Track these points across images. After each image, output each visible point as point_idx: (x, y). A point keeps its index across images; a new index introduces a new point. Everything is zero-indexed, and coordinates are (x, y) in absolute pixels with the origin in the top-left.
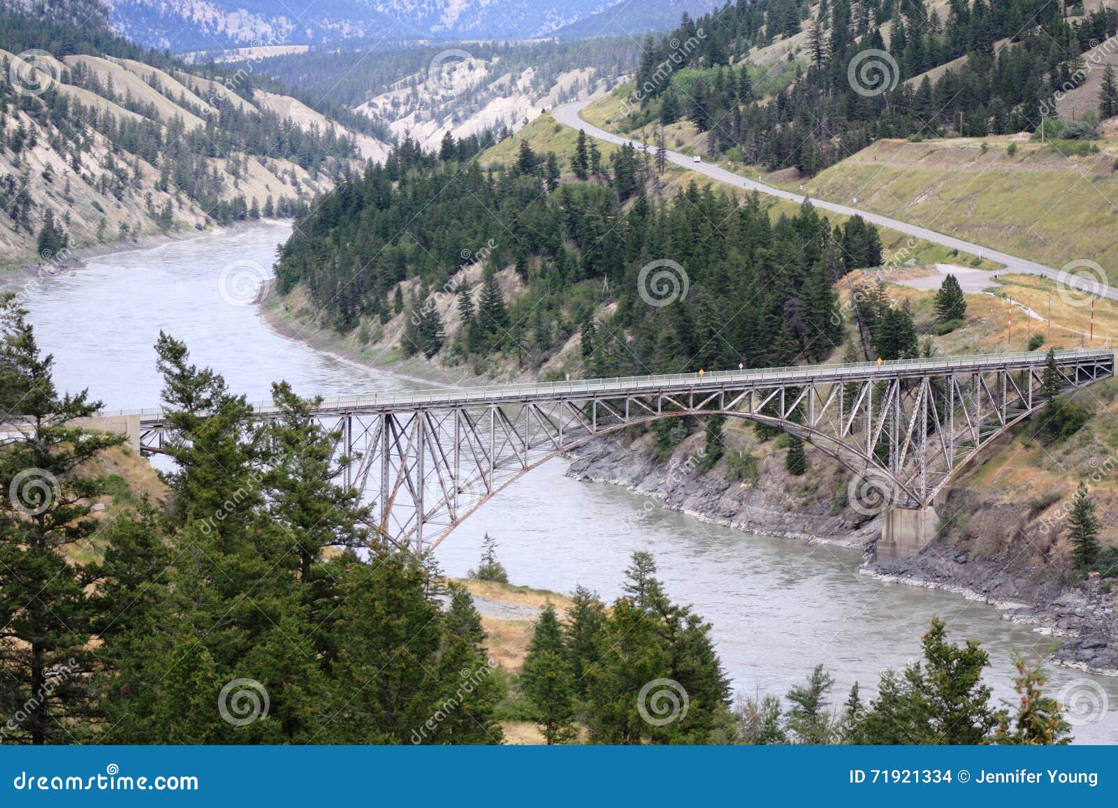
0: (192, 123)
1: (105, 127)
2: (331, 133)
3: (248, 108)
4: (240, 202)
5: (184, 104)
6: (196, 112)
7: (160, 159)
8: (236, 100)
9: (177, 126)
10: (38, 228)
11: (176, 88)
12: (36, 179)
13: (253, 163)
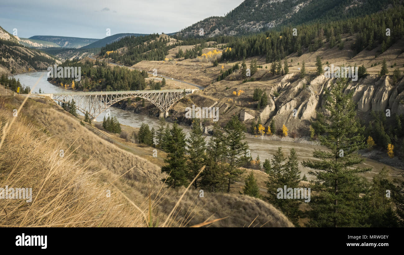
0: (32, 56)
1: (20, 56)
2: (52, 59)
3: (40, 55)
4: (40, 67)
5: (31, 54)
6: (32, 55)
7: (28, 61)
8: (38, 54)
9: (30, 56)
10: (11, 70)
11: (30, 52)
12: (10, 63)
13: (41, 62)
